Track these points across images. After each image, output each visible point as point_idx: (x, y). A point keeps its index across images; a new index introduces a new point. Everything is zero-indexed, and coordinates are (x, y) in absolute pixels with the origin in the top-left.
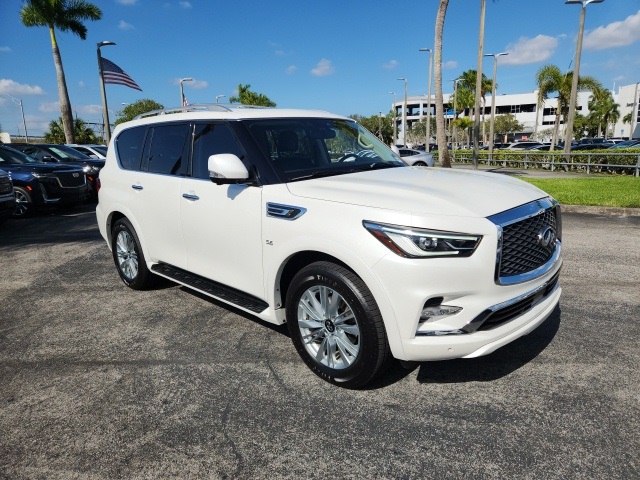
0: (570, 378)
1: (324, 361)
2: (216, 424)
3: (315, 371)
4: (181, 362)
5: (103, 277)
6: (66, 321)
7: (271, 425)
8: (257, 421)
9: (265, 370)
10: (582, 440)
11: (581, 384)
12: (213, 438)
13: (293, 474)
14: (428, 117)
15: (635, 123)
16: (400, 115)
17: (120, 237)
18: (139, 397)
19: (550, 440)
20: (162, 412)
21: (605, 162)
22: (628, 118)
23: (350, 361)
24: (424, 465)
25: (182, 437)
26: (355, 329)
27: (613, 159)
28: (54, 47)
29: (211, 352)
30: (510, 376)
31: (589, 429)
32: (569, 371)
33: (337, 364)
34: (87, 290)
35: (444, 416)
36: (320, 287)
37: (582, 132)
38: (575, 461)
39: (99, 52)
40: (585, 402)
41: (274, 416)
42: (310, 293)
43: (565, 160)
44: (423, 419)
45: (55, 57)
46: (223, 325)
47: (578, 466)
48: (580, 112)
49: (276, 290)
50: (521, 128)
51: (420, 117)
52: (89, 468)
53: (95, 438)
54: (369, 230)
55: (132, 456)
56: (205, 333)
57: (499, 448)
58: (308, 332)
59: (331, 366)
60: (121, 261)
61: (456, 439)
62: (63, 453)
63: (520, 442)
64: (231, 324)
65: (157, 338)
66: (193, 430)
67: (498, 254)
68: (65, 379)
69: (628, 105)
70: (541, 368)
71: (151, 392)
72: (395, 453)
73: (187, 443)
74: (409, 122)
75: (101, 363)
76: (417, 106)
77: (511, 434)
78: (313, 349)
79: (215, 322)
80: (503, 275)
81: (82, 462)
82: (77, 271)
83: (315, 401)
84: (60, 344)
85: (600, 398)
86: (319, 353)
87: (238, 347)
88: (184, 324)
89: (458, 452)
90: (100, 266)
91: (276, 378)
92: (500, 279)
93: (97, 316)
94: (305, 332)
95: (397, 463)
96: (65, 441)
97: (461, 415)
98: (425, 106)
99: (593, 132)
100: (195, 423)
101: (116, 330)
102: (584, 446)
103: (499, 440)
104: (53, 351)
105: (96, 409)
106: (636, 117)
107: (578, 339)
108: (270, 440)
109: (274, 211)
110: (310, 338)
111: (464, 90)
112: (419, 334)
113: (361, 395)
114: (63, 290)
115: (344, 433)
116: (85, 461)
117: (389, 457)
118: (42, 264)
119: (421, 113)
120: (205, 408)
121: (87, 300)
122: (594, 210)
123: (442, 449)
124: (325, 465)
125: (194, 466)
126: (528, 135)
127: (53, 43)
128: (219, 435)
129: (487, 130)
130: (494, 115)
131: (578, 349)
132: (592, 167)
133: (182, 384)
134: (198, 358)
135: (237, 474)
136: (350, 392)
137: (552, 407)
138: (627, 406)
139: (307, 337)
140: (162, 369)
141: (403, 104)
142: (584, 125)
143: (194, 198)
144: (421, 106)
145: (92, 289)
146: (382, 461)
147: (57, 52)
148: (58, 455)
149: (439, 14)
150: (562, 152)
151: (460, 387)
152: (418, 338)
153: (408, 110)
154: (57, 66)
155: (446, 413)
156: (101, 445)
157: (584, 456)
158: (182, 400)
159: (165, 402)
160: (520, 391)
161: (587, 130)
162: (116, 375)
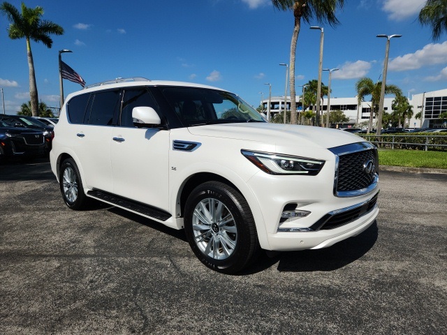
0: (386, 269)
1: (211, 255)
2: (129, 296)
3: (203, 262)
4: (104, 256)
5: (52, 202)
6: (21, 229)
7: (170, 297)
8: (159, 295)
9: (167, 262)
10: (397, 310)
11: (395, 274)
12: (126, 305)
13: (185, 330)
14: (285, 110)
15: (423, 119)
16: (266, 109)
17: (66, 172)
18: (72, 278)
19: (374, 309)
20: (89, 287)
21: (404, 141)
22: (419, 116)
23: (229, 253)
24: (282, 324)
25: (103, 304)
26: (234, 229)
27: (410, 139)
28: (28, 52)
29: (128, 250)
30: (344, 268)
31: (401, 302)
32: (385, 266)
33: (220, 256)
34: (39, 210)
35: (296, 293)
36: (209, 199)
37: (388, 124)
38: (392, 323)
39: (60, 57)
40: (398, 285)
41: (173, 291)
42: (202, 204)
43: (377, 140)
44: (282, 295)
45: (29, 58)
46: (138, 233)
47: (394, 326)
48: (386, 111)
49: (177, 203)
50: (347, 120)
51: (280, 110)
52: (30, 324)
53: (37, 304)
54: (245, 156)
55: (64, 316)
56: (124, 238)
57: (337, 314)
58: (200, 234)
59: (215, 257)
60: (66, 189)
61: (306, 307)
62: (11, 314)
63: (352, 310)
64: (143, 232)
65: (89, 240)
66: (111, 300)
67: (335, 181)
68: (18, 265)
69: (419, 107)
70: (365, 263)
71: (82, 275)
72: (262, 316)
73: (106, 308)
74: (272, 114)
75: (46, 256)
76: (278, 103)
77: (346, 305)
78: (203, 246)
79: (132, 231)
80: (339, 190)
81: (25, 320)
82: (33, 198)
83: (203, 282)
84: (16, 243)
85: (408, 283)
86: (207, 249)
87: (148, 247)
88: (109, 232)
89: (308, 316)
90: (50, 195)
91: (175, 267)
92: (338, 193)
93: (45, 226)
94: (197, 234)
95: (263, 323)
96: (13, 306)
97: (309, 292)
98: (283, 103)
99: (395, 124)
100: (113, 296)
101: (58, 235)
102: (398, 313)
103: (337, 308)
104: (10, 248)
105: (40, 285)
106: (424, 115)
107: (391, 246)
108: (169, 307)
109: (178, 146)
110: (201, 238)
111: (309, 93)
112: (280, 230)
113: (237, 278)
114: (21, 210)
115: (224, 303)
116: (27, 320)
117: (257, 319)
118: (8, 193)
119: (280, 108)
120: (121, 285)
121: (38, 216)
122: (399, 169)
123: (296, 314)
124: (209, 324)
125: (111, 324)
126: (352, 125)
127: (28, 49)
128: (131, 303)
129: (325, 121)
130: (329, 111)
131: (391, 252)
132: (395, 145)
133: (105, 270)
134: (118, 254)
135: (143, 330)
136: (229, 277)
137: (374, 288)
138: (428, 288)
139: (198, 237)
140: (91, 260)
141: (268, 101)
142: (389, 120)
143: (120, 140)
144: (280, 103)
145: (42, 209)
146: (252, 322)
147: (31, 55)
148: (7, 316)
149: (293, 38)
150: (376, 135)
151: (308, 274)
152: (279, 233)
153: (271, 106)
154: (30, 65)
155: (298, 291)
156: (40, 309)
157: (398, 320)
158: (104, 280)
159: (91, 281)
160: (351, 278)
161: (391, 123)
162: (56, 264)
